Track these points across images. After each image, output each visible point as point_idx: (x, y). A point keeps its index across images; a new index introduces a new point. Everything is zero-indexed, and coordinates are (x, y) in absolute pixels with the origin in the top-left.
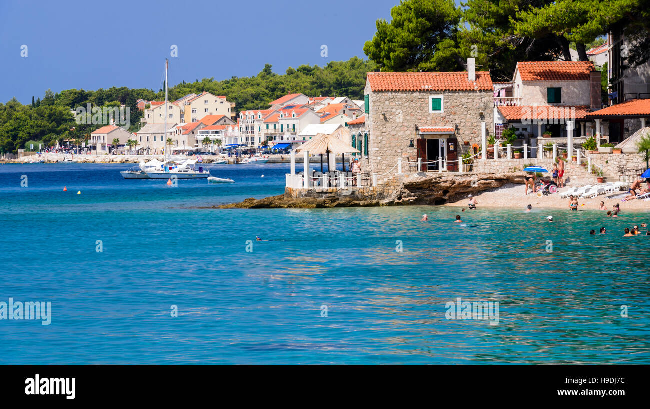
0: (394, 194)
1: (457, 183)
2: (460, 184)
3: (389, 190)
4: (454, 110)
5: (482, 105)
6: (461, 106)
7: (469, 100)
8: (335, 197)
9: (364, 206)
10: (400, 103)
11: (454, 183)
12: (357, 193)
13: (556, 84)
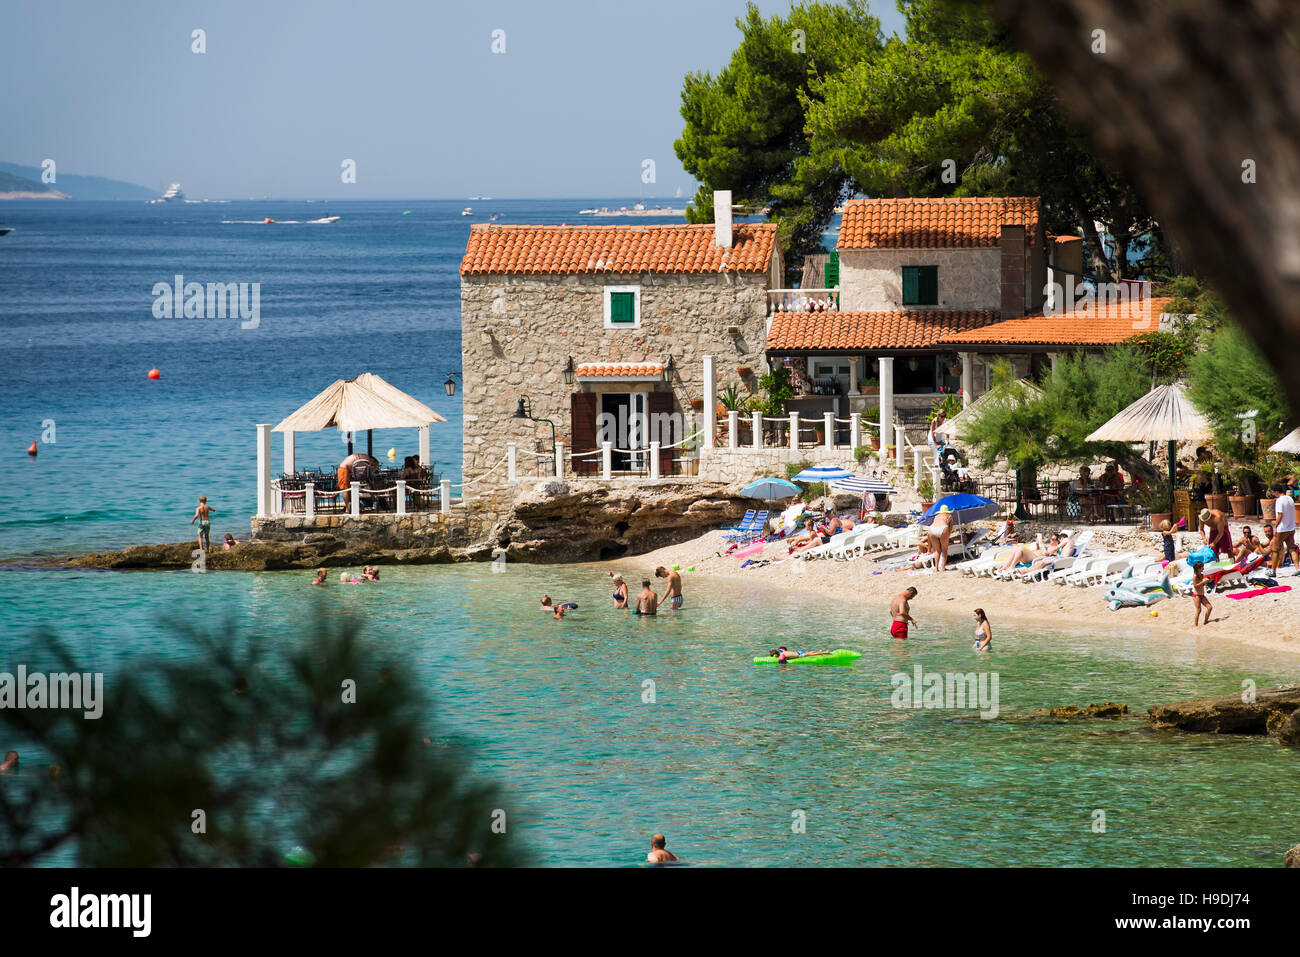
0: (492, 533)
1: (643, 507)
2: (652, 508)
3: (482, 520)
4: (666, 322)
5: (737, 308)
6: (684, 311)
7: (705, 298)
8: (333, 539)
9: (407, 561)
10: (531, 303)
11: (638, 504)
12: (394, 529)
13: (923, 257)
